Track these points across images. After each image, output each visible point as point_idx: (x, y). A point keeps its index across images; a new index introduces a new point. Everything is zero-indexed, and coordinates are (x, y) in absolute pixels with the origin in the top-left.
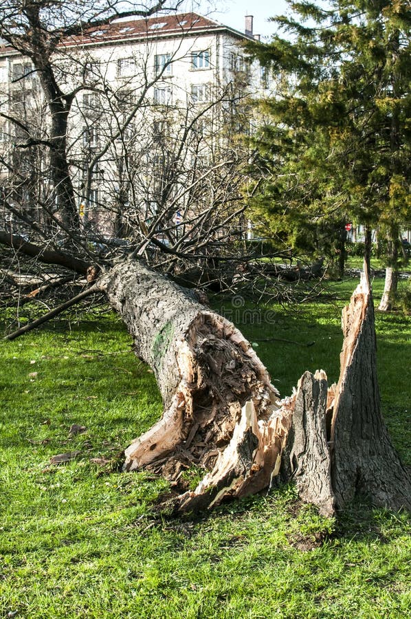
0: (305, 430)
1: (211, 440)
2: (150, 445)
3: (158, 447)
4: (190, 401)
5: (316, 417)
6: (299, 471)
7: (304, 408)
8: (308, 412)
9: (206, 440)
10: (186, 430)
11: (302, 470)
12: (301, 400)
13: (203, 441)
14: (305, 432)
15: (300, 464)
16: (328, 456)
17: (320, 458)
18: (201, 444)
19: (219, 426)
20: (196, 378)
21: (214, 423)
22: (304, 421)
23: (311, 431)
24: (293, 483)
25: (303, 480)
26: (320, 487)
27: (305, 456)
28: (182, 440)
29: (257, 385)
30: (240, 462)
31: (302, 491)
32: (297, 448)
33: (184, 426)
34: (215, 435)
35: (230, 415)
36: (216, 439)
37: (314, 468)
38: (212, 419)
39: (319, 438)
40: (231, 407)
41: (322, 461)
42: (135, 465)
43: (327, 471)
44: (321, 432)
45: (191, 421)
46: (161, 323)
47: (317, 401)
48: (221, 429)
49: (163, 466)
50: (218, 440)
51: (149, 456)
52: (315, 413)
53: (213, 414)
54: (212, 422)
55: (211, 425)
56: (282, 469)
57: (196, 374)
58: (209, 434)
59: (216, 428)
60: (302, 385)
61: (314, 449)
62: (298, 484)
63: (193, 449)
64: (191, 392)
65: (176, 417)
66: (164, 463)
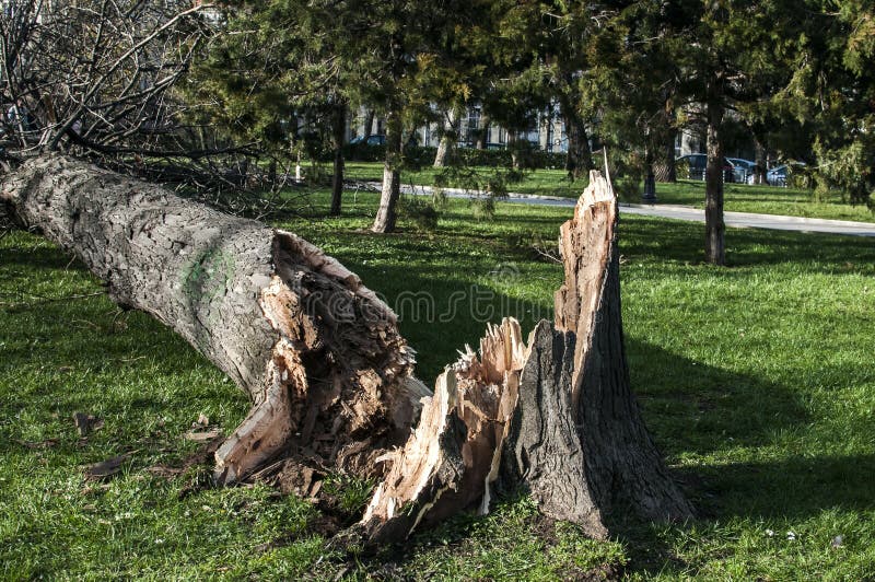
0: (540, 409)
1: (342, 429)
2: (253, 442)
3: (264, 445)
4: (299, 372)
5: (559, 389)
6: (532, 472)
7: (539, 376)
8: (544, 382)
9: (334, 430)
10: (297, 415)
11: (537, 470)
12: (535, 363)
13: (327, 432)
14: (541, 412)
15: (534, 462)
16: (580, 447)
17: (567, 451)
18: (327, 437)
19: (351, 407)
20: (302, 333)
21: (342, 403)
22: (539, 396)
23: (551, 411)
24: (527, 491)
25: (542, 485)
26: (574, 495)
27: (541, 449)
28: (293, 432)
29: (396, 342)
30: (447, 463)
31: (542, 502)
32: (527, 438)
33: (293, 410)
34: (347, 421)
35: (363, 390)
36: (350, 428)
37: (558, 467)
38: (338, 397)
39: (564, 421)
40: (363, 377)
41: (571, 456)
42: (231, 475)
43: (581, 471)
44: (567, 411)
45: (303, 401)
46: (188, 248)
47: (560, 364)
48: (355, 412)
49: (280, 475)
50: (354, 429)
51: (251, 459)
52: (557, 382)
53: (338, 388)
54: (339, 402)
55: (338, 406)
56: (502, 470)
57: (301, 327)
58: (337, 421)
59: (346, 411)
60: (536, 340)
61: (555, 436)
62: (534, 492)
63: (315, 445)
64: (299, 355)
65: (282, 395)
66: (280, 469)
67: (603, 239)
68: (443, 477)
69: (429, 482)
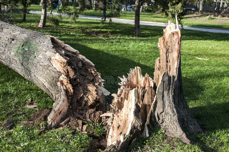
0: (163, 101)
1: (85, 105)
2: (59, 112)
3: (62, 112)
4: (69, 86)
5: (169, 94)
6: (161, 121)
7: (163, 90)
8: (165, 92)
9: (83, 105)
10: (70, 101)
11: (162, 120)
12: (162, 86)
13: (80, 106)
14: (163, 102)
15: (161, 118)
16: (176, 113)
17: (173, 114)
18: (80, 108)
19: (87, 97)
20: (68, 72)
21: (84, 96)
22: (163, 96)
23: (167, 102)
24: (160, 128)
25: (164, 125)
26: (176, 129)
27: (163, 113)
28: (69, 106)
30: (137, 121)
31: (165, 131)
32: (158, 110)
33: (68, 99)
34: (86, 102)
35: (89, 91)
36: (88, 104)
37: (170, 119)
38: (83, 94)
39: (171, 105)
40: (89, 86)
41: (174, 116)
42: (53, 124)
43: (177, 121)
44: (172, 101)
45: (71, 96)
47: (170, 86)
48: (89, 99)
49: (70, 123)
50: (89, 104)
51: (58, 118)
52: (169, 92)
53: (82, 91)
54: (83, 95)
55: (82, 98)
56: (151, 120)
57: (67, 70)
58: (84, 102)
59: (86, 99)
60: (163, 79)
61: (168, 109)
62: (162, 128)
63: (78, 111)
64: (69, 80)
65: (65, 94)
66: (69, 121)
67: (177, 44)
68: (136, 125)
69: (132, 128)
